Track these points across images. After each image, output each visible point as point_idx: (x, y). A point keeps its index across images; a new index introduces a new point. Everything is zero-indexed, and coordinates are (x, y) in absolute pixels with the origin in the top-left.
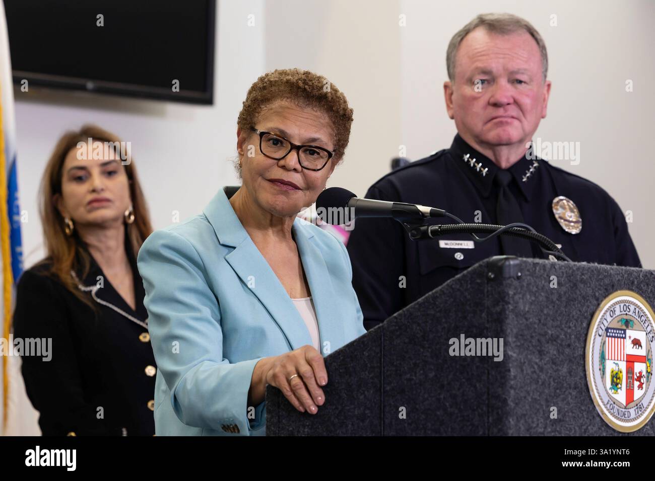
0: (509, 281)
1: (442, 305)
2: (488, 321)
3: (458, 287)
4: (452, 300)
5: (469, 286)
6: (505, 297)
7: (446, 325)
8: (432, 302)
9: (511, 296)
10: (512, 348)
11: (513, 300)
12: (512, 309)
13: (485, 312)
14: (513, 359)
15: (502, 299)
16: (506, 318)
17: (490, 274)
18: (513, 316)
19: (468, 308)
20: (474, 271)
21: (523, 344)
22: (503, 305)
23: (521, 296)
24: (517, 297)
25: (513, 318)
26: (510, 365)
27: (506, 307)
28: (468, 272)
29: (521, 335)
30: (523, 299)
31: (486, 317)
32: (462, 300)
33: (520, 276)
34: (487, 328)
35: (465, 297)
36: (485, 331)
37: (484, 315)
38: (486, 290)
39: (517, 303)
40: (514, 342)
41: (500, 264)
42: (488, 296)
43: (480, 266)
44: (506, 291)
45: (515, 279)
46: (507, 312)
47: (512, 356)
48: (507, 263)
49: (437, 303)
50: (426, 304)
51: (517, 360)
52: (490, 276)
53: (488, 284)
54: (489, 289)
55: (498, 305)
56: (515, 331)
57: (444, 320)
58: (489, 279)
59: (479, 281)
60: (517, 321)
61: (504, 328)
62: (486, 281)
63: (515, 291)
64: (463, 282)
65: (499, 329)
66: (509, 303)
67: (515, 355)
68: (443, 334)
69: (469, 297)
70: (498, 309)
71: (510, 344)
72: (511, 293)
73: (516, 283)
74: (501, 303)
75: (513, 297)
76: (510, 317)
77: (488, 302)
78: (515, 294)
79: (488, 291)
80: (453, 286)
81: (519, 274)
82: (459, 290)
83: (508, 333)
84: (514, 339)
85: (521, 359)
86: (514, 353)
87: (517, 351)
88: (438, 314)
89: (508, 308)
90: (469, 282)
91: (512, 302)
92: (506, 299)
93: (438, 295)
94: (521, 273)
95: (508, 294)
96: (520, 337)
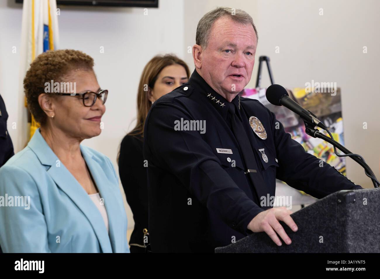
0: (349, 205)
1: (312, 215)
2: (338, 225)
3: (321, 205)
4: (318, 212)
5: (327, 206)
6: (347, 213)
7: (314, 226)
8: (306, 212)
9: (350, 212)
10: (350, 240)
11: (352, 215)
12: (351, 220)
13: (336, 220)
14: (351, 246)
15: (345, 214)
16: (348, 225)
17: (339, 200)
18: (351, 223)
19: (327, 217)
20: (330, 198)
21: (356, 237)
22: (346, 218)
23: (355, 212)
24: (353, 213)
25: (351, 224)
26: (349, 249)
27: (348, 218)
28: (327, 198)
29: (355, 233)
30: (356, 213)
31: (336, 223)
32: (323, 213)
33: (355, 201)
34: (337, 229)
35: (325, 211)
36: (336, 231)
37: (335, 222)
38: (336, 209)
39: (353, 216)
40: (352, 237)
41: (344, 195)
42: (337, 212)
43: (334, 195)
44: (347, 209)
45: (352, 203)
46: (348, 221)
47: (350, 244)
48: (348, 195)
49: (309, 213)
50: (303, 213)
51: (353, 246)
52: (339, 201)
53: (337, 205)
54: (338, 208)
55: (343, 217)
56: (352, 231)
57: (313, 223)
58: (338, 203)
59: (332, 203)
60: (353, 225)
61: (346, 230)
62: (337, 204)
63: (352, 209)
64: (324, 203)
65: (344, 230)
66: (349, 216)
67: (352, 244)
68: (312, 230)
69: (327, 211)
70: (343, 219)
71: (349, 238)
72: (350, 211)
73: (352, 205)
74: (345, 216)
75: (351, 213)
76: (350, 224)
77: (338, 215)
78: (352, 211)
79: (337, 209)
80: (318, 205)
81: (355, 200)
82: (321, 207)
83: (348, 232)
84: (352, 236)
85: (355, 245)
86: (352, 243)
87: (353, 241)
88: (310, 219)
89: (349, 219)
90: (327, 203)
91: (351, 216)
92: (348, 214)
93: (310, 209)
94: (355, 199)
95: (349, 212)
96: (354, 234)
